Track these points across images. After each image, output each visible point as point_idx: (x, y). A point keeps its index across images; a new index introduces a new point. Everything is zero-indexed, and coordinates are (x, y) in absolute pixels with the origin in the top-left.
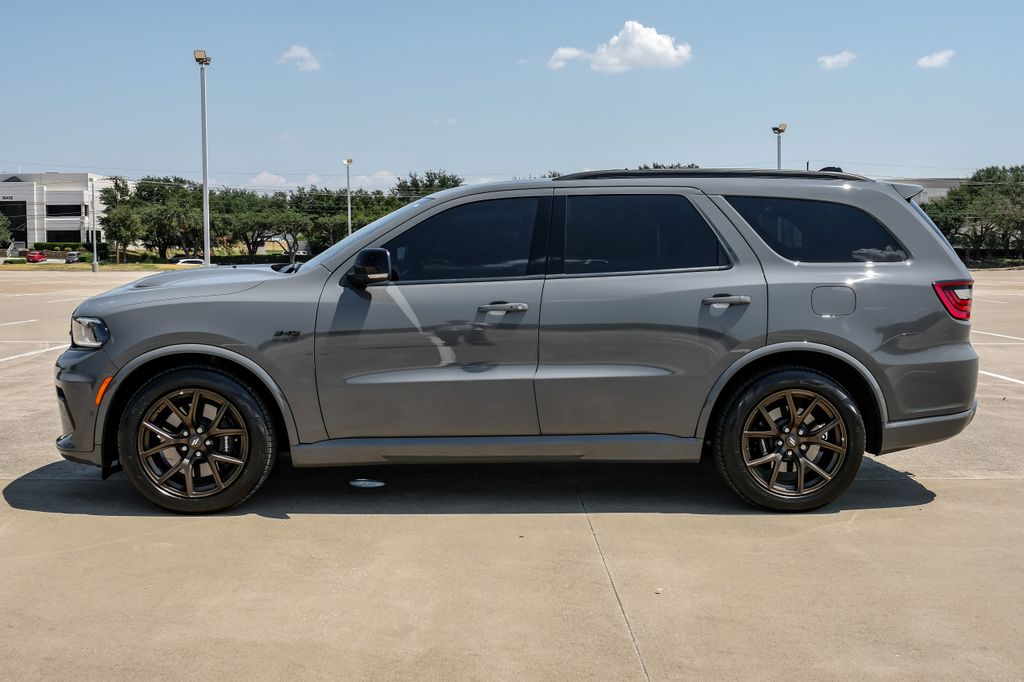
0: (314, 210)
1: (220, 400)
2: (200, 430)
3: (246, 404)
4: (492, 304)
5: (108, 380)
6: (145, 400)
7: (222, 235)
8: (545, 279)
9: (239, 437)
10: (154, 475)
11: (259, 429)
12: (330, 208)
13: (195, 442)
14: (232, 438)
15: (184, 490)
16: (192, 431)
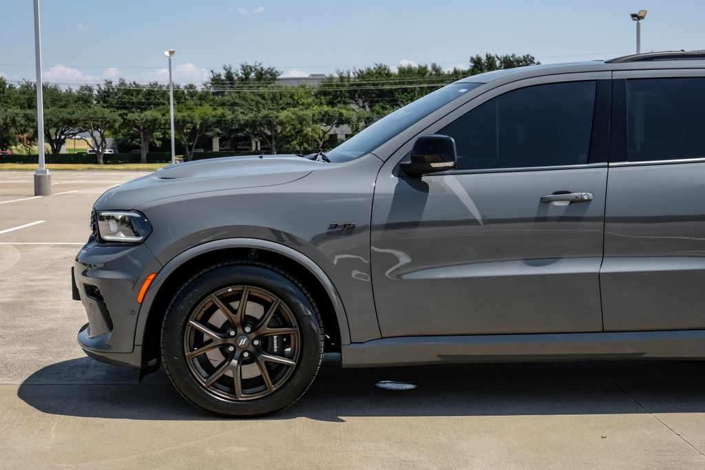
0: (122, 106)
1: (269, 297)
2: (248, 329)
3: (298, 301)
4: (555, 194)
5: (152, 277)
6: (190, 299)
7: (22, 133)
8: (608, 167)
9: (288, 336)
10: (201, 375)
11: (311, 327)
12: (140, 103)
13: (243, 342)
14: (281, 337)
15: (232, 392)
16: (240, 330)
